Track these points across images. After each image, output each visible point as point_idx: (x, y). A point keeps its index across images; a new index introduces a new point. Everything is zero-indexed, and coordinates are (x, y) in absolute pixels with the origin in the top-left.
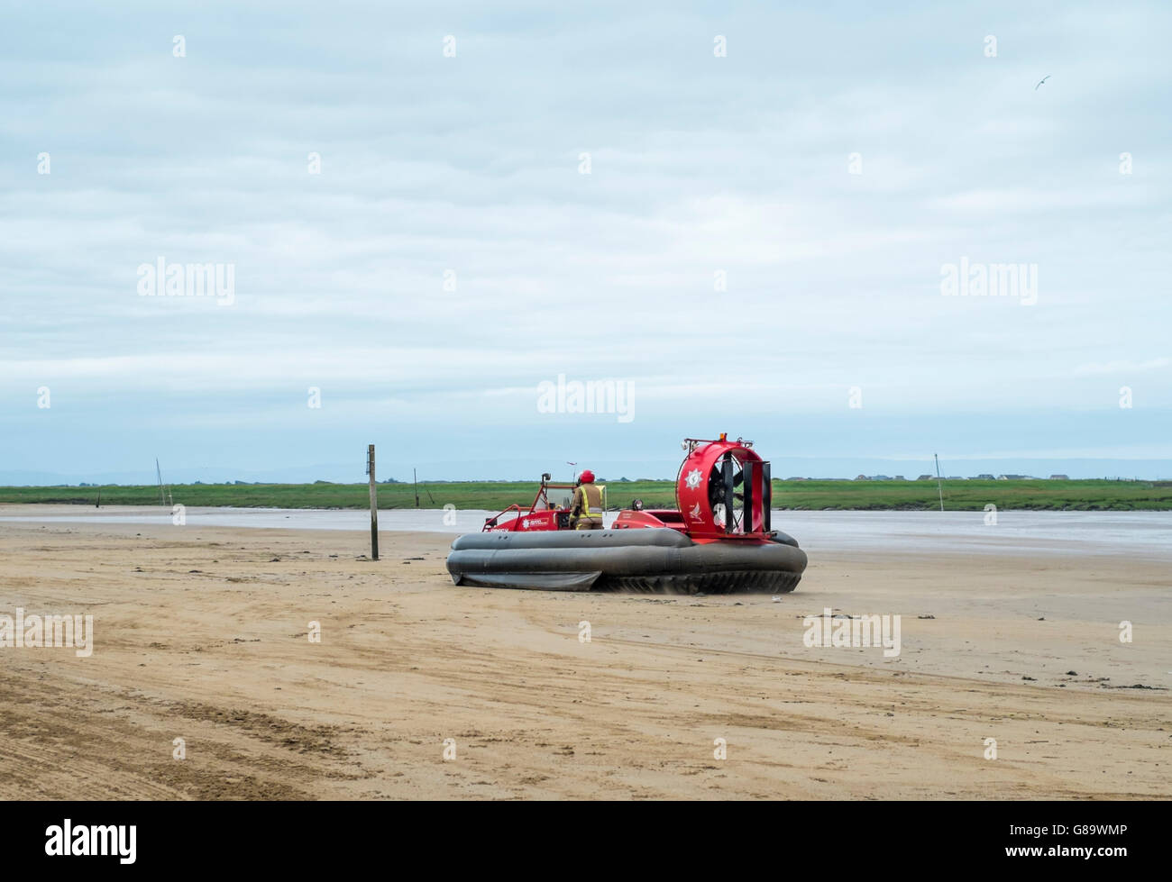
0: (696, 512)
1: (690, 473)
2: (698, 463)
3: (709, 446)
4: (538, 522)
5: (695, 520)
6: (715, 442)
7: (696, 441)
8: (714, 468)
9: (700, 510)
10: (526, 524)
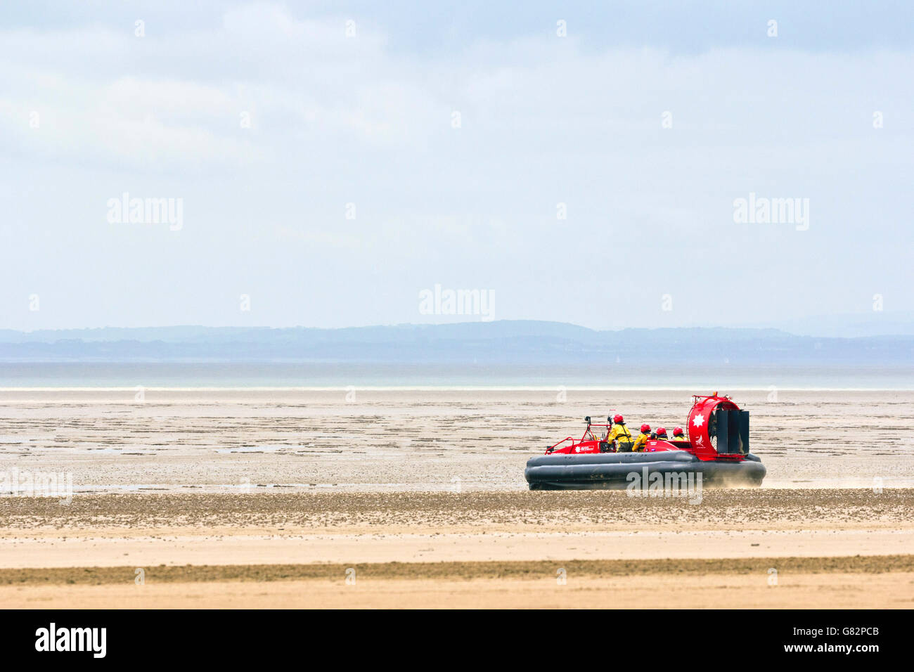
0: (700, 441)
1: (696, 416)
2: (700, 410)
3: (707, 400)
4: (587, 448)
5: (699, 446)
6: (710, 398)
7: (699, 397)
8: (712, 413)
9: (703, 439)
10: (578, 449)
